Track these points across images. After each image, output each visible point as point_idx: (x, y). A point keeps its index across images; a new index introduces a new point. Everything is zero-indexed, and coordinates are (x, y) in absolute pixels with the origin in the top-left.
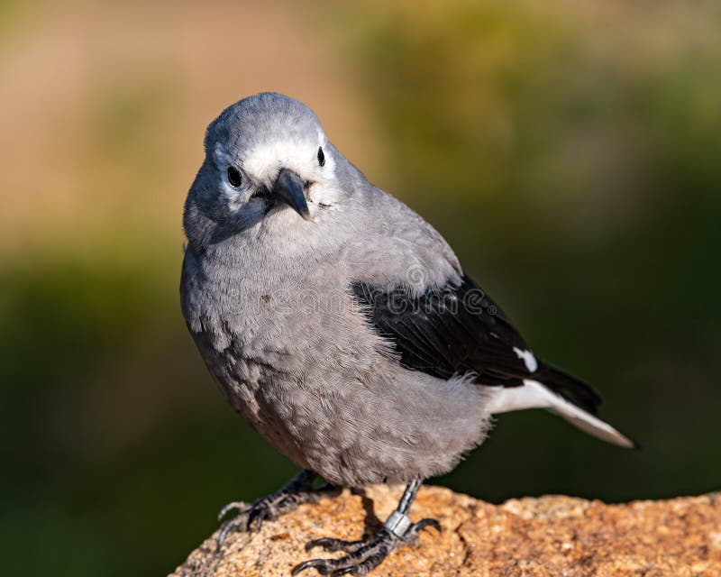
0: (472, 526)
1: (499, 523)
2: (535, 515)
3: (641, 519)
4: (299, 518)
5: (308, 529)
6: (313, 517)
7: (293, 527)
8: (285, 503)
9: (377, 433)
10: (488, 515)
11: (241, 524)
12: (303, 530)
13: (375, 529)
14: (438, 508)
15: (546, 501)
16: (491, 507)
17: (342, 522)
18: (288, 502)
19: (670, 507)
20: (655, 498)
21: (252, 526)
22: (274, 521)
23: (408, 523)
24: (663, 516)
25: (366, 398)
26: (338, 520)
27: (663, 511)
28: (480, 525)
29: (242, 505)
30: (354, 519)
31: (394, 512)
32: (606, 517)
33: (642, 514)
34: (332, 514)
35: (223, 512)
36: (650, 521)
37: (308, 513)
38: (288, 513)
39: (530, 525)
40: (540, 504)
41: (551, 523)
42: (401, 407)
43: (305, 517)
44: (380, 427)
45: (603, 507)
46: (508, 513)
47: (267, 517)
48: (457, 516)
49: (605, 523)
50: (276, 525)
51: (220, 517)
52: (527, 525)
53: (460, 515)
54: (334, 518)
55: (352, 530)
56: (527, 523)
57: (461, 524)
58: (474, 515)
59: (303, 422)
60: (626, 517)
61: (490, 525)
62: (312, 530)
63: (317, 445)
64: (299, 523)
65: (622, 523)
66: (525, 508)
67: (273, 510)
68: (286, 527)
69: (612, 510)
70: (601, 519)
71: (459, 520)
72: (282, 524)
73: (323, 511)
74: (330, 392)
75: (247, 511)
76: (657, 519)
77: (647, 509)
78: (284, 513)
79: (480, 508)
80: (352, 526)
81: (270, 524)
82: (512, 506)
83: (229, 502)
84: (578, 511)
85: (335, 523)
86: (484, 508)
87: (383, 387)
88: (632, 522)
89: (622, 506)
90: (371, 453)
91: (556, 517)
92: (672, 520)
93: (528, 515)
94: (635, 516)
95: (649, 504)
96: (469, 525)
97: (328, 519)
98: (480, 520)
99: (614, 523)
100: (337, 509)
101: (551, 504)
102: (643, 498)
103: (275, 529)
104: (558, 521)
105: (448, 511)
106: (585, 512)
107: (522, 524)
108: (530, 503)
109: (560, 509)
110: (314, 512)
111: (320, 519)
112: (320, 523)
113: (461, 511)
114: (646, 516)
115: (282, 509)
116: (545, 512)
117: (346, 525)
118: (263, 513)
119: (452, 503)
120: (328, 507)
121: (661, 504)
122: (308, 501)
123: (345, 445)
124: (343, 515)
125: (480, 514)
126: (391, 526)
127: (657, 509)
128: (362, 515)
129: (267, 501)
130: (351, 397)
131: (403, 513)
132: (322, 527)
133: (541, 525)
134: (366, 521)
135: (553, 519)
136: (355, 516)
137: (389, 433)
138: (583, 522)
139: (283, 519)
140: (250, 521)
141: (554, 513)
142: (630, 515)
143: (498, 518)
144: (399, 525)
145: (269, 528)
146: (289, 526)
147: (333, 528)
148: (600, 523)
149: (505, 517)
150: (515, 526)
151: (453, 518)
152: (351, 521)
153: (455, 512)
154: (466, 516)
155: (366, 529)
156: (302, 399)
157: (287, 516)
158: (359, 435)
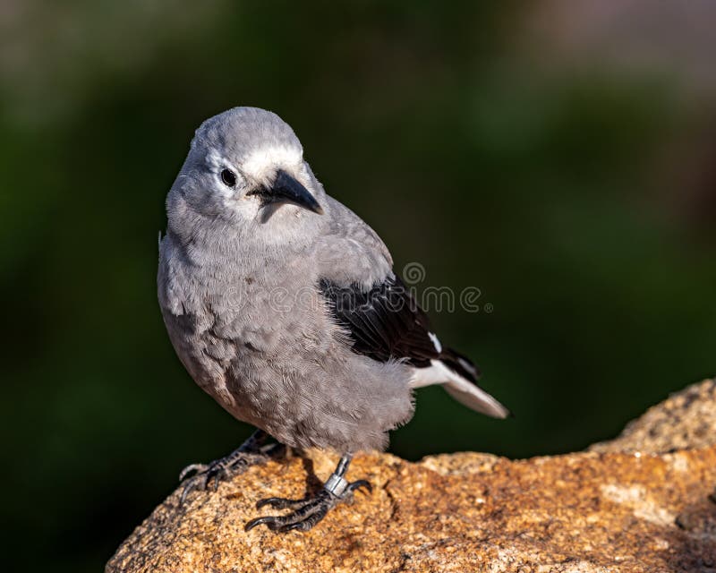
0: (398, 483)
1: (421, 481)
2: (450, 471)
3: (542, 474)
4: (250, 479)
5: (258, 488)
6: (262, 478)
7: (245, 487)
8: (238, 465)
9: (329, 408)
10: (411, 473)
11: (200, 484)
12: (254, 490)
13: (316, 489)
14: (368, 467)
15: (459, 457)
16: (414, 466)
17: (287, 482)
18: (241, 464)
19: (566, 462)
20: (553, 453)
21: (209, 485)
22: (229, 482)
23: (345, 484)
24: (560, 470)
25: (321, 377)
26: (283, 481)
27: (559, 466)
28: (404, 482)
29: (200, 467)
30: (297, 479)
31: (333, 474)
32: (512, 474)
33: (541, 469)
34: (278, 474)
35: (184, 473)
36: (549, 475)
37: (257, 474)
38: (241, 474)
39: (447, 481)
40: (454, 460)
41: (465, 479)
42: (350, 385)
43: (255, 477)
44: (331, 402)
45: (509, 463)
46: (428, 471)
47: (224, 478)
48: (384, 474)
49: (511, 479)
50: (231, 485)
51: (181, 477)
52: (444, 481)
53: (387, 473)
54: (280, 478)
55: (295, 489)
56: (445, 479)
57: (388, 482)
58: (399, 473)
59: (265, 396)
60: (529, 473)
61: (414, 482)
62: (261, 490)
63: (276, 417)
64: (250, 484)
65: (525, 478)
66: (441, 465)
67: (227, 472)
68: (239, 487)
69: (517, 466)
70: (508, 475)
71: (386, 477)
72: (235, 484)
73: (271, 472)
74: (291, 371)
75: (205, 472)
76: (555, 473)
77: (546, 465)
78: (237, 474)
79: (405, 466)
80: (295, 485)
81: (225, 484)
82: (430, 463)
83: (189, 465)
84: (487, 467)
85: (281, 483)
86: (407, 468)
87: (337, 368)
88: (534, 477)
89: (524, 461)
90: (322, 425)
91: (469, 473)
92: (568, 473)
93: (444, 471)
94: (536, 471)
95: (547, 459)
96: (395, 482)
97: (275, 480)
98: (404, 477)
99: (519, 478)
100: (281, 470)
101: (463, 460)
102: (542, 454)
103: (229, 489)
104: (471, 478)
105: (376, 470)
106: (493, 468)
107: (440, 481)
108: (445, 459)
109: (471, 465)
110: (263, 473)
111: (268, 479)
112: (268, 483)
113: (388, 469)
114: (545, 472)
115: (236, 471)
116: (459, 468)
117: (290, 485)
118: (219, 475)
119: (379, 462)
120: (274, 467)
121: (557, 459)
122: (257, 463)
123: (300, 418)
124: (287, 475)
125: (405, 472)
126: (330, 487)
127: (555, 464)
128: (304, 475)
129: (222, 464)
130: (309, 375)
131: (340, 476)
132: (270, 487)
133: (456, 481)
134: (307, 481)
135: (466, 475)
136: (298, 476)
137: (338, 408)
138: (492, 477)
139: (236, 480)
140: (208, 481)
141: (466, 468)
142: (532, 471)
143: (420, 476)
144: (337, 486)
145: (225, 488)
146: (242, 486)
147: (280, 487)
148: (507, 479)
149: (425, 475)
150: (435, 482)
151: (381, 476)
152: (294, 480)
153: (382, 471)
154: (392, 474)
155: (307, 488)
156: (267, 376)
157: (240, 476)
158: (313, 409)
